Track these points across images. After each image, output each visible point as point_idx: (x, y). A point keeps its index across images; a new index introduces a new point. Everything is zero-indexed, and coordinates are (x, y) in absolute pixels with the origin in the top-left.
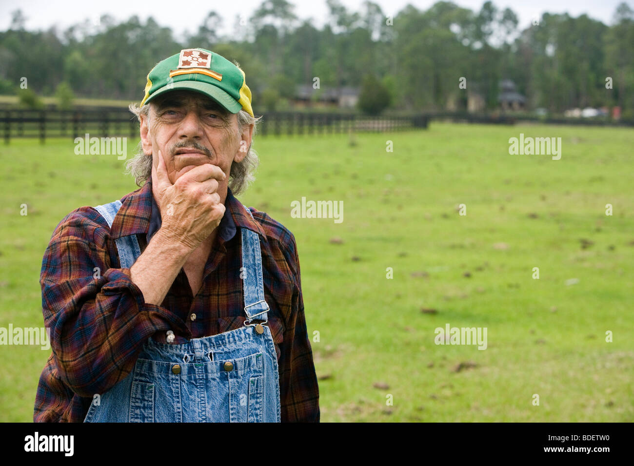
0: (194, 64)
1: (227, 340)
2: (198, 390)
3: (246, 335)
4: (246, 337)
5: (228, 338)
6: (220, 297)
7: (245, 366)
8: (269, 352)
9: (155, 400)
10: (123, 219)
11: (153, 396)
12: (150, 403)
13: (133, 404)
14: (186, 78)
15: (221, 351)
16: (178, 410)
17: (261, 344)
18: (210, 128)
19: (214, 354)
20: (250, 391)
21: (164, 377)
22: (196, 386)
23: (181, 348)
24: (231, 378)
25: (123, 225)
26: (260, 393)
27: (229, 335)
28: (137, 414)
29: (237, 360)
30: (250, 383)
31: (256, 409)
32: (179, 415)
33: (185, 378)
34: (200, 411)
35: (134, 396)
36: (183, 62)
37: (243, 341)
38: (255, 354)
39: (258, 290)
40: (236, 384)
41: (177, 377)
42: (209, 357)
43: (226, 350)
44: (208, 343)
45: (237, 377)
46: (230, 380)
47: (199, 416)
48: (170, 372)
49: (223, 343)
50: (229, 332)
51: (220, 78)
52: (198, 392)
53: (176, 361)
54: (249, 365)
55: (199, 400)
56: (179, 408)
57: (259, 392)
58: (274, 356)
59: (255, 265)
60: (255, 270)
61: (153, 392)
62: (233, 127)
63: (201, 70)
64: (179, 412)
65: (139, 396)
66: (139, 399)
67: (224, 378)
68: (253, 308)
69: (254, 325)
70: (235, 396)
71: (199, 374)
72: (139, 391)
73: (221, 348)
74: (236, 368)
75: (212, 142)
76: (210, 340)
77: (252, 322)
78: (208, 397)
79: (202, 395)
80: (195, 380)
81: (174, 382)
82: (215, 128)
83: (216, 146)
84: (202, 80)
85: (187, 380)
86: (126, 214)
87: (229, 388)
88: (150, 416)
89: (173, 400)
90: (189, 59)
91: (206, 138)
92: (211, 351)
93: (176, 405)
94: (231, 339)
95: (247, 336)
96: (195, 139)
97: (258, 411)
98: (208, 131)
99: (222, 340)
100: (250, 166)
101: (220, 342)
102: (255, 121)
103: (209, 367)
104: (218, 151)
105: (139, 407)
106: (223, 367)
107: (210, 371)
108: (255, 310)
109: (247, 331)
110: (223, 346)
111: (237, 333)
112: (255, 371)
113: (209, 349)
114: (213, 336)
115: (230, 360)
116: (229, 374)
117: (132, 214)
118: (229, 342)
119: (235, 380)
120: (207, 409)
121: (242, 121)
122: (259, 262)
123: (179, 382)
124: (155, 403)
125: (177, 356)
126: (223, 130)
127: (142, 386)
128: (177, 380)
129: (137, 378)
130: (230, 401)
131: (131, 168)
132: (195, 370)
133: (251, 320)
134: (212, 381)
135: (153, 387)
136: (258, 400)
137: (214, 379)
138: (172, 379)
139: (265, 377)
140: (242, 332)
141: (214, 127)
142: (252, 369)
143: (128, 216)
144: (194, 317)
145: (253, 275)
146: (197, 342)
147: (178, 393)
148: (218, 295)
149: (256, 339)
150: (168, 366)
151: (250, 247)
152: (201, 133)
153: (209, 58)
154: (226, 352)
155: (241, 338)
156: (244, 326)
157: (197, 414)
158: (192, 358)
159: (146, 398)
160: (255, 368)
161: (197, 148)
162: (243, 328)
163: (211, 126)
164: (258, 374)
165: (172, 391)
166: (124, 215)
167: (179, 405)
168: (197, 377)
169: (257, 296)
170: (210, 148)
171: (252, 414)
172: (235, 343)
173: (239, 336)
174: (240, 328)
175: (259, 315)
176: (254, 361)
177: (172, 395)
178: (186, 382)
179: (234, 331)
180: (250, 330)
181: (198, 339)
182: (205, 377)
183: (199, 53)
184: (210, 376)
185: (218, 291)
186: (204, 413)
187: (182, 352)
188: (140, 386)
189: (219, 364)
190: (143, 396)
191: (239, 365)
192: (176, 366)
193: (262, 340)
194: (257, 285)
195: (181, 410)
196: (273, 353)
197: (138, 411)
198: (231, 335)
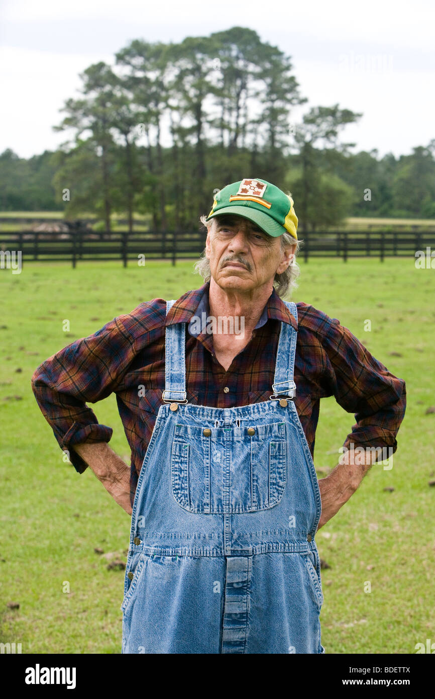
0: (250, 193)
1: (252, 410)
2: (225, 450)
3: (269, 407)
4: (269, 409)
5: (253, 409)
6: (253, 374)
7: (266, 432)
8: (293, 423)
9: (189, 456)
10: (176, 311)
11: (188, 453)
12: (186, 459)
13: (173, 460)
14: (241, 204)
15: (246, 420)
16: (207, 465)
17: (284, 415)
18: (255, 246)
19: (241, 421)
20: (270, 453)
21: (196, 438)
22: (224, 447)
23: (211, 416)
24: (253, 441)
25: (175, 315)
26: (283, 456)
27: (255, 407)
28: (176, 468)
29: (258, 426)
30: (270, 446)
31: (278, 468)
32: (208, 469)
33: (214, 439)
34: (225, 466)
35: (174, 454)
36: (243, 189)
37: (267, 412)
38: (277, 423)
39: (288, 372)
40: (257, 446)
41: (207, 439)
42: (236, 424)
43: (250, 418)
44: (236, 413)
45: (258, 440)
46: (252, 443)
47: (224, 470)
48: (202, 435)
49: (248, 413)
50: (255, 404)
51: (269, 206)
52: (224, 451)
53: (207, 426)
54: (271, 431)
55: (225, 457)
56: (208, 464)
57: (281, 454)
58: (298, 425)
59: (289, 352)
60: (288, 356)
61: (188, 450)
62: (275, 247)
63: (255, 198)
64: (208, 467)
65: (177, 454)
66: (178, 456)
67: (247, 441)
68: (280, 386)
69: (279, 400)
70: (256, 456)
71: (226, 437)
72: (178, 449)
73: (247, 417)
74: (258, 434)
75: (254, 259)
76: (238, 410)
77: (278, 397)
78: (233, 456)
79: (228, 454)
80: (223, 441)
81: (205, 442)
82: (259, 247)
83: (257, 262)
84: (254, 207)
85: (216, 442)
86: (179, 307)
87: (250, 449)
88: (186, 469)
89: (204, 457)
90: (247, 187)
91: (250, 255)
92: (238, 419)
93: (205, 461)
94: (256, 410)
95: (271, 408)
96: (240, 255)
97: (281, 471)
98: (252, 249)
99: (248, 411)
100: (293, 276)
101: (246, 412)
102: (298, 242)
103: (235, 432)
104: (257, 266)
105: (177, 462)
106: (246, 432)
107: (235, 435)
108: (281, 388)
109: (271, 404)
110: (248, 416)
111: (261, 405)
112: (276, 437)
113: (237, 417)
114: (241, 407)
115: (253, 427)
116: (251, 438)
117: (183, 307)
118: (254, 412)
119: (256, 443)
120: (231, 465)
121: (285, 243)
122: (293, 350)
123: (209, 443)
124: (189, 459)
125: (209, 422)
126: (265, 249)
127: (180, 445)
128: (208, 441)
129: (176, 439)
130: (251, 459)
131: (198, 268)
132: (224, 434)
133: (276, 395)
134: (237, 443)
135: (188, 446)
136: (281, 461)
137: (239, 442)
138: (204, 440)
139: (288, 442)
140: (267, 405)
141: (258, 245)
142: (273, 435)
143: (180, 308)
144: (227, 390)
145: (286, 359)
146: (227, 412)
147: (208, 452)
148: (252, 373)
149: (280, 411)
150: (200, 430)
151: (287, 336)
152: (246, 250)
153: (264, 188)
154: (250, 421)
155: (265, 410)
156: (270, 399)
157: (222, 469)
158: (221, 424)
159: (183, 455)
160: (277, 434)
161: (241, 262)
162: (268, 401)
163: (255, 244)
164: (281, 440)
165: (203, 450)
166: (177, 308)
167: (208, 461)
168: (225, 439)
169: (286, 376)
170: (251, 263)
171: (274, 472)
172: (259, 413)
173: (264, 407)
174: (265, 402)
175: (286, 392)
176: (276, 428)
177: (203, 453)
178: (216, 443)
179: (259, 404)
180: (274, 404)
181: (229, 409)
182: (231, 440)
183: (256, 183)
184: (235, 439)
185: (252, 370)
186: (228, 468)
187: (213, 419)
188: (178, 446)
189: (243, 430)
190: (180, 453)
191: (260, 430)
192: (206, 431)
193: (286, 412)
194: (288, 368)
195: (209, 465)
196: (298, 423)
197: (177, 466)
198: (256, 406)
